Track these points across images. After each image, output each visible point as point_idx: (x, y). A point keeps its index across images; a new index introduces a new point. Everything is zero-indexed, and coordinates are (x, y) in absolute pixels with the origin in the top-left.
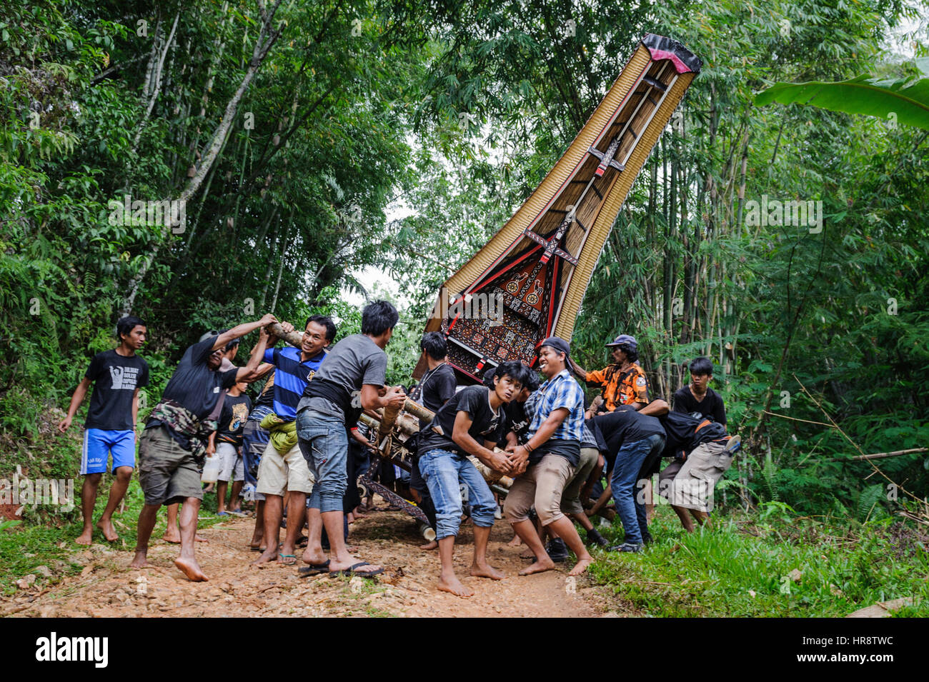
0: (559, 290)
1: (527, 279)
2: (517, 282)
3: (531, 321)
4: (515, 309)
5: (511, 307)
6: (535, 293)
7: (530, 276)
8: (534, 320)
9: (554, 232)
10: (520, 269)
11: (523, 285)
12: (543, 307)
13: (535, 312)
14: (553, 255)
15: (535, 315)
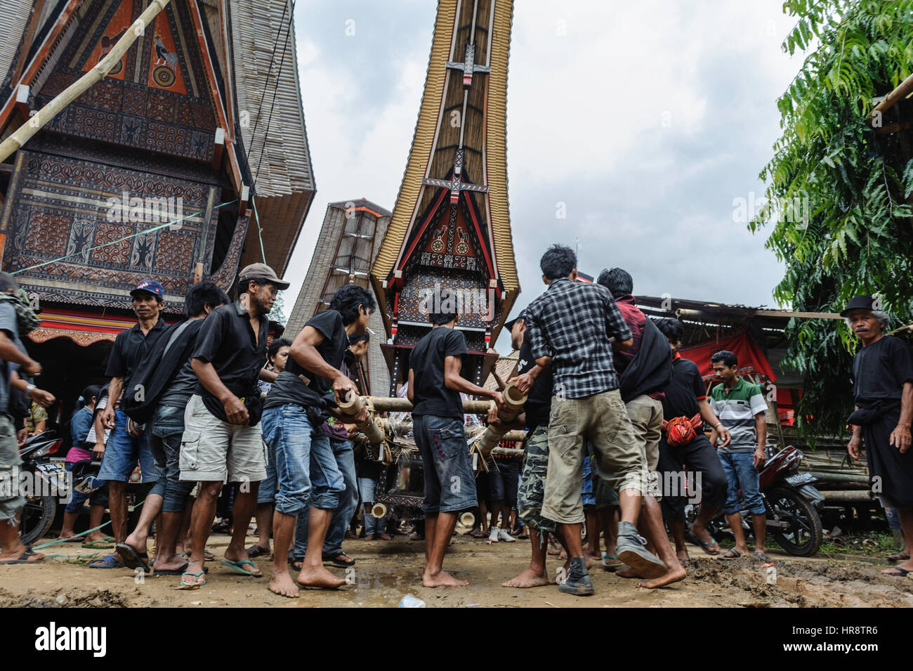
0: (484, 227)
1: (448, 231)
2: (440, 239)
3: (471, 271)
4: (450, 266)
5: (446, 265)
6: (462, 241)
7: (449, 227)
8: (473, 269)
9: (452, 170)
10: (436, 224)
11: (446, 239)
12: (475, 251)
13: (471, 260)
14: (461, 192)
15: (471, 264)
